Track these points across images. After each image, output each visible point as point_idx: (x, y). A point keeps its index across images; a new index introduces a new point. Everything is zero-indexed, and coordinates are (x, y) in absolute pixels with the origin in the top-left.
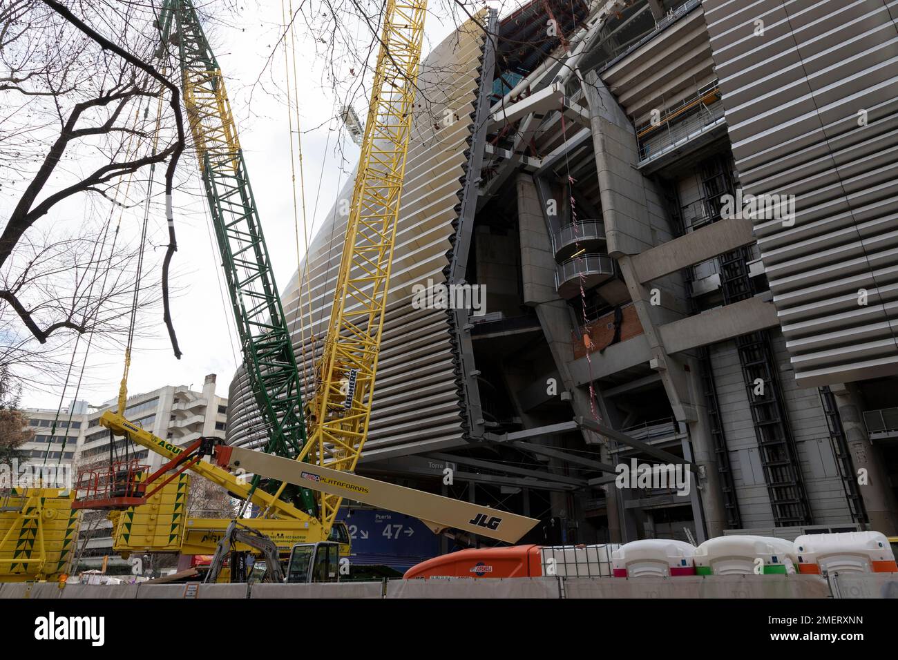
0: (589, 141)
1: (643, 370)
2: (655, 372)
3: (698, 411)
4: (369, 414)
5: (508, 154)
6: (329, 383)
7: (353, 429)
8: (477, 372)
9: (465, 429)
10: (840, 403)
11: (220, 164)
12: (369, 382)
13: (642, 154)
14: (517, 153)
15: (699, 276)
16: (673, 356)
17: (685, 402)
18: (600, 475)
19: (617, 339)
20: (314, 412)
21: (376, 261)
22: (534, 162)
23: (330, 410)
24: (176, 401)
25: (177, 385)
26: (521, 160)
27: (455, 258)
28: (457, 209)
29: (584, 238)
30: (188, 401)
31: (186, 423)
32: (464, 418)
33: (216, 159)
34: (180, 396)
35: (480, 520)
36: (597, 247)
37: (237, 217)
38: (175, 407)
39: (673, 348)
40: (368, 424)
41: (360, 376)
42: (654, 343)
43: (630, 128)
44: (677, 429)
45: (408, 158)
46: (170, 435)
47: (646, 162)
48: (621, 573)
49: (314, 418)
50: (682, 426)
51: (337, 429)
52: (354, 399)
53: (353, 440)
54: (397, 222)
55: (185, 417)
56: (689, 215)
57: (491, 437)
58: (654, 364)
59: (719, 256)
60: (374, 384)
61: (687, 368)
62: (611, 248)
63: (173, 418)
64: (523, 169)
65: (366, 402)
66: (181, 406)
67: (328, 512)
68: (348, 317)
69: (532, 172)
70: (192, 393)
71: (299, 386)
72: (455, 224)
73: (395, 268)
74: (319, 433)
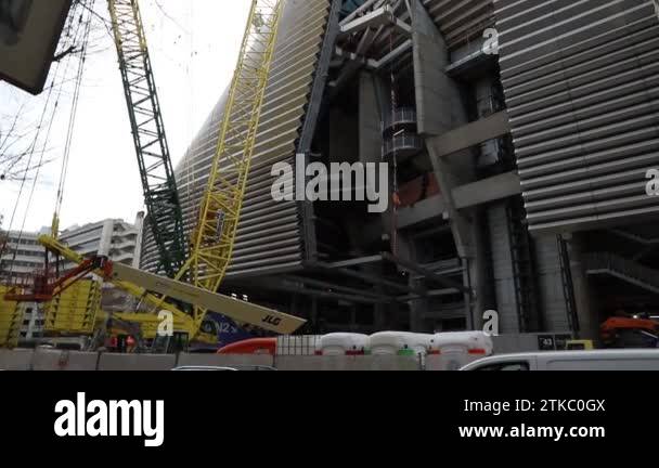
0: (410, 50)
1: (438, 220)
2: (447, 221)
3: (475, 250)
4: (232, 245)
5: (353, 56)
6: (204, 221)
7: (220, 255)
8: (314, 217)
9: (303, 257)
10: (569, 247)
11: (132, 58)
12: (234, 222)
13: (450, 60)
14: (359, 56)
15: (485, 153)
16: (459, 210)
17: (466, 244)
18: (406, 294)
19: (423, 196)
20: (193, 241)
21: (246, 134)
22: (373, 63)
23: (203, 241)
24: (115, 229)
25: (117, 218)
26: (363, 61)
27: (303, 133)
28: (308, 97)
29: (403, 121)
30: (124, 230)
31: (122, 246)
32: (303, 250)
33: (129, 55)
34: (118, 226)
35: (268, 319)
36: (411, 129)
37: (143, 97)
38: (115, 234)
39: (460, 204)
40: (231, 252)
41: (227, 217)
42: (447, 200)
43: (441, 41)
44: (460, 264)
45: (273, 59)
46: (110, 254)
47: (451, 67)
48: (319, 353)
49: (192, 246)
50: (464, 261)
51: (208, 254)
52: (222, 234)
53: (221, 264)
54: (261, 106)
55: (121, 242)
56: (481, 107)
57: (322, 264)
58: (445, 216)
59: (499, 138)
60: (237, 224)
61: (470, 220)
62: (420, 130)
63: (113, 242)
64: (364, 68)
65: (231, 237)
66: (119, 234)
67: (200, 312)
68: (222, 174)
69: (372, 70)
70: (127, 224)
71: (182, 225)
72: (305, 108)
73: (258, 140)
74: (195, 256)
